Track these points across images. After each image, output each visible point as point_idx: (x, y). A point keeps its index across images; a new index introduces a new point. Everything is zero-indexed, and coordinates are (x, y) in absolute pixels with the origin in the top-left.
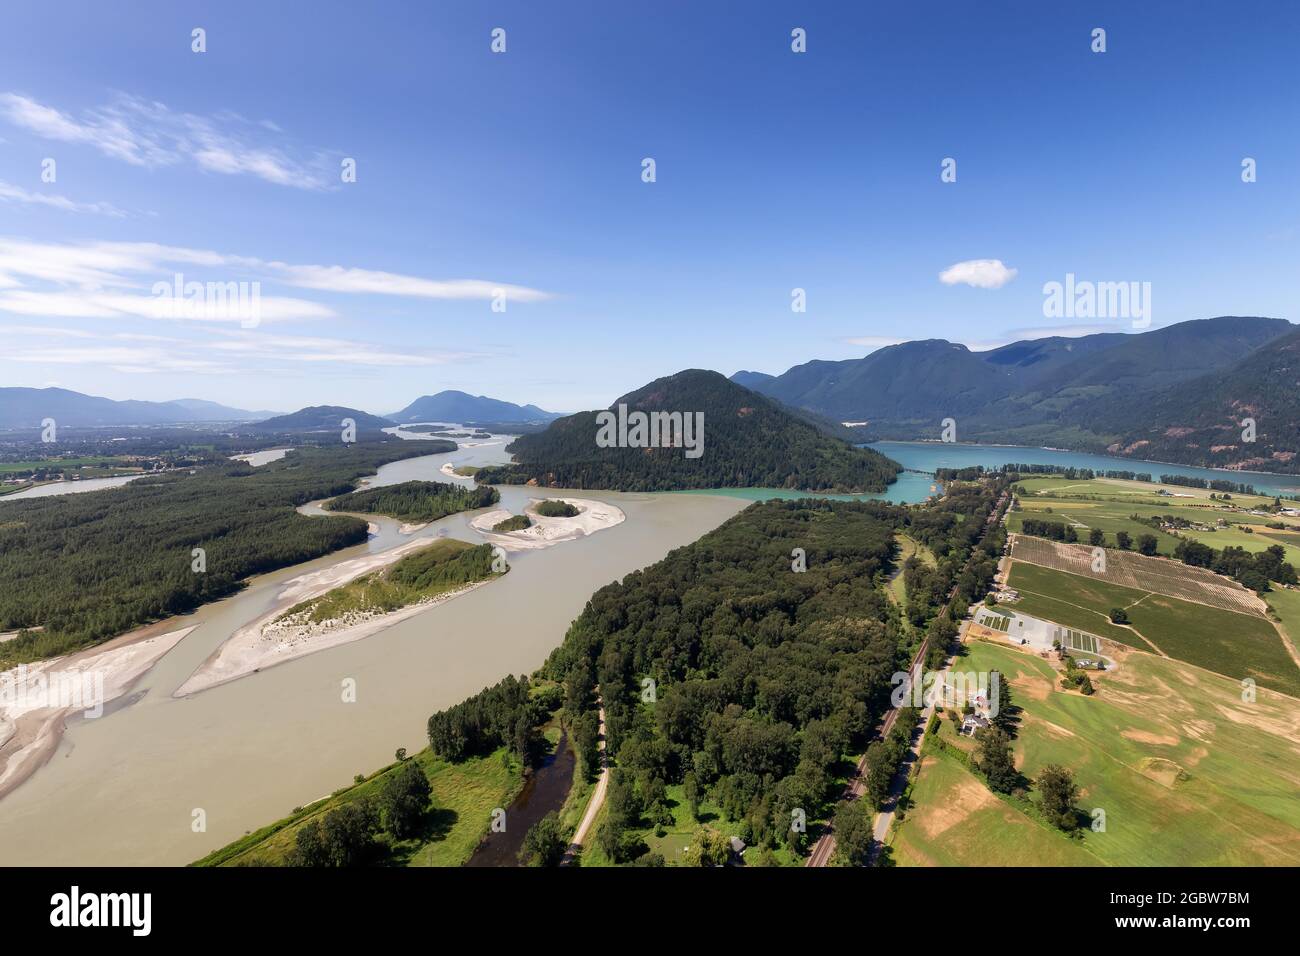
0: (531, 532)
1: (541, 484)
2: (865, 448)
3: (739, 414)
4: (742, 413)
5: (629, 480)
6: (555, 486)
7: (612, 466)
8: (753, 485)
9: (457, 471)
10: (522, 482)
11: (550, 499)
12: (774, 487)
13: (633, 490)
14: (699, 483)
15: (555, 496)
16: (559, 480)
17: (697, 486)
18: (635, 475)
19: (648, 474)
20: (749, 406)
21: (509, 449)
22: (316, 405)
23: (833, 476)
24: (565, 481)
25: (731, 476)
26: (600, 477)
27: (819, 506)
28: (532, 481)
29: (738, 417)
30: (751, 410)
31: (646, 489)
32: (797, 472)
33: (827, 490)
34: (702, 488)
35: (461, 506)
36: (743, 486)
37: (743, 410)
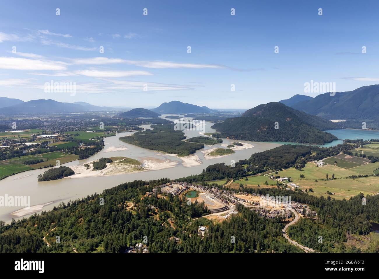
1: (230, 138)
2: (326, 132)
3: (286, 120)
4: (288, 120)
5: (253, 138)
6: (234, 139)
7: (249, 135)
8: (287, 141)
9: (204, 134)
10: (225, 138)
11: (236, 142)
12: (292, 142)
13: (254, 141)
14: (272, 140)
16: (235, 138)
17: (271, 141)
18: (255, 137)
19: (258, 137)
23: (310, 140)
24: (236, 138)
25: (281, 139)
26: (245, 137)
28: (228, 138)
30: (290, 119)
31: (258, 141)
32: (299, 138)
33: (307, 143)
34: (273, 141)
36: (284, 141)
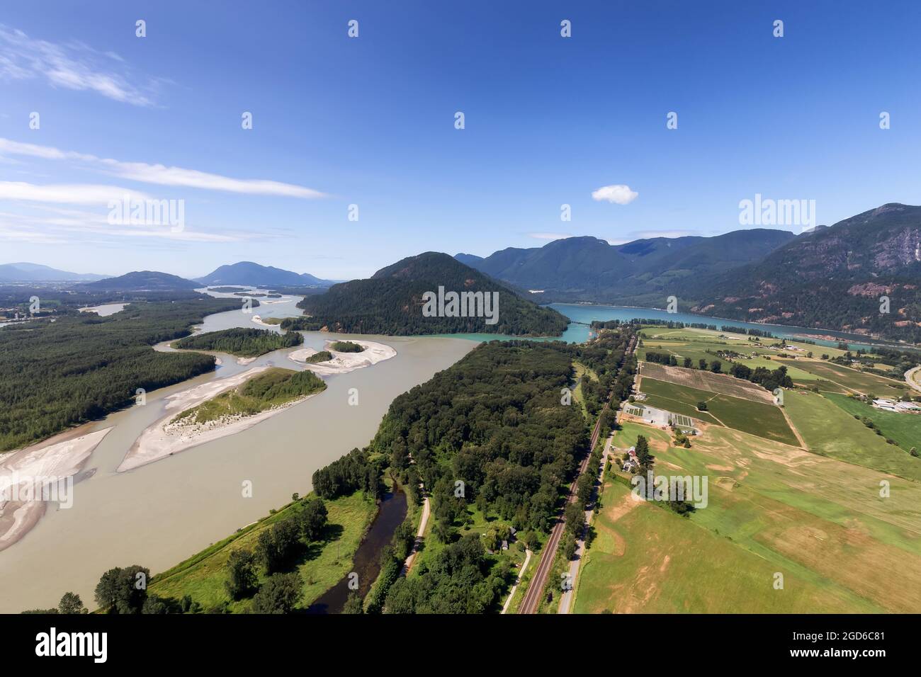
0: (333, 362)
1: (331, 330)
2: (547, 307)
3: (465, 284)
4: (467, 283)
5: (394, 328)
6: (342, 332)
7: (381, 318)
8: (477, 331)
9: (265, 321)
10: (317, 329)
11: (342, 341)
12: (491, 332)
13: (397, 334)
14: (442, 330)
15: (345, 339)
16: (344, 328)
17: (441, 332)
18: (398, 324)
19: (407, 324)
20: (472, 279)
21: (300, 305)
22: (139, 270)
23: (529, 326)
24: (348, 328)
25: (463, 325)
26: (373, 326)
27: (523, 345)
28: (325, 328)
29: (464, 286)
30: (473, 281)
31: (406, 334)
32: (506, 323)
33: (526, 334)
34: (444, 333)
35: (278, 345)
36: (470, 332)
37: (467, 281)
